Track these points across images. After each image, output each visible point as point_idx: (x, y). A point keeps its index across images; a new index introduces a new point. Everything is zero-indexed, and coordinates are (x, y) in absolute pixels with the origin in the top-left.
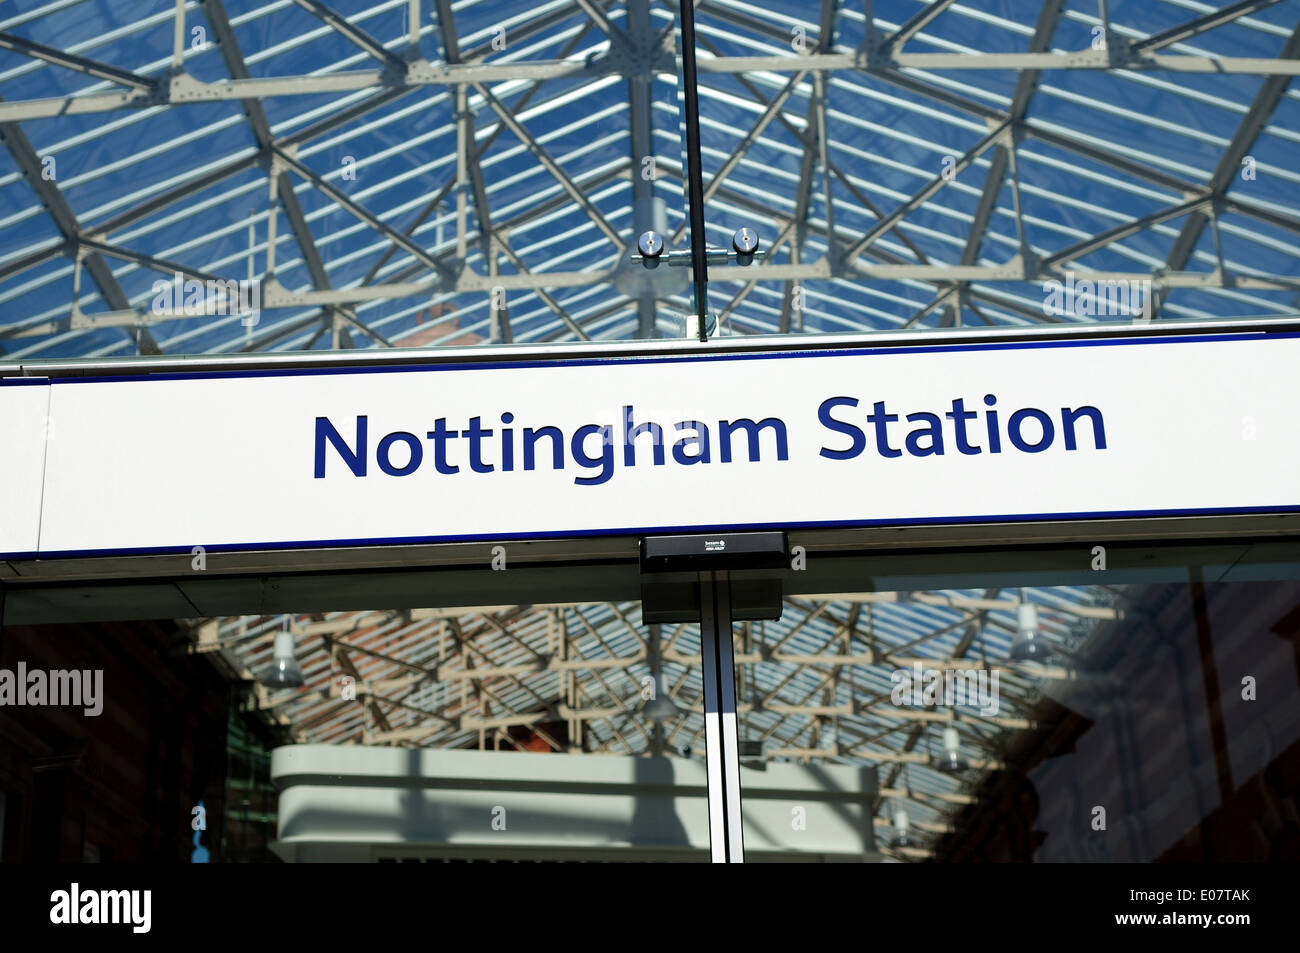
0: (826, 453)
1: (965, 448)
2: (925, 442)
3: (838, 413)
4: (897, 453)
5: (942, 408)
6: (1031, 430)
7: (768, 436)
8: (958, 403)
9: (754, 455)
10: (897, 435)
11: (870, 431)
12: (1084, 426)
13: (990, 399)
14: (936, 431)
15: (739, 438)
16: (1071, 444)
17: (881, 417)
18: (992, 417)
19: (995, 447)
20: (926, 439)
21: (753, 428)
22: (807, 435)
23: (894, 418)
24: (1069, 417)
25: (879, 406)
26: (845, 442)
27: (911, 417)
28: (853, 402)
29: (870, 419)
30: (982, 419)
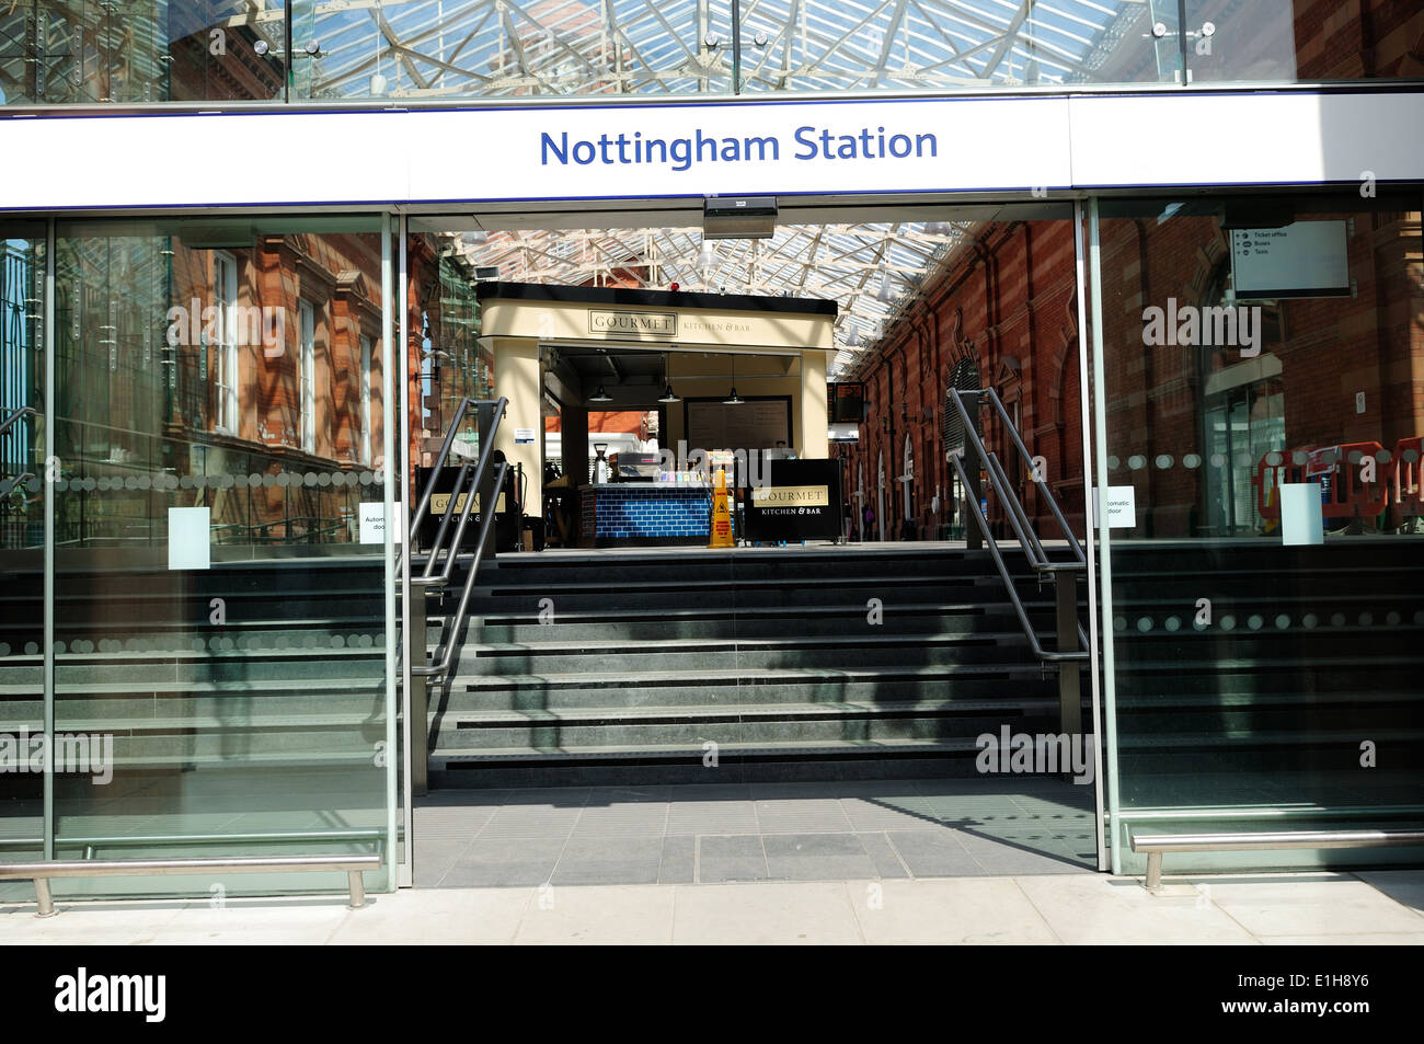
0: (798, 156)
1: (867, 155)
2: (847, 151)
3: (805, 135)
4: (833, 157)
5: (857, 134)
6: (901, 146)
7: (769, 147)
8: (865, 131)
9: (762, 157)
10: (833, 147)
11: (820, 145)
12: (927, 144)
13: (881, 129)
14: (853, 146)
15: (755, 147)
16: (919, 154)
17: (826, 138)
18: (882, 138)
19: (882, 154)
20: (849, 148)
21: (761, 142)
22: (789, 146)
23: (833, 138)
24: (920, 139)
25: (826, 132)
26: (807, 150)
27: (841, 138)
28: (812, 129)
29: (821, 138)
30: (877, 139)
